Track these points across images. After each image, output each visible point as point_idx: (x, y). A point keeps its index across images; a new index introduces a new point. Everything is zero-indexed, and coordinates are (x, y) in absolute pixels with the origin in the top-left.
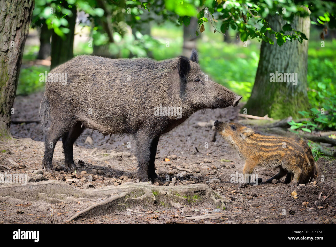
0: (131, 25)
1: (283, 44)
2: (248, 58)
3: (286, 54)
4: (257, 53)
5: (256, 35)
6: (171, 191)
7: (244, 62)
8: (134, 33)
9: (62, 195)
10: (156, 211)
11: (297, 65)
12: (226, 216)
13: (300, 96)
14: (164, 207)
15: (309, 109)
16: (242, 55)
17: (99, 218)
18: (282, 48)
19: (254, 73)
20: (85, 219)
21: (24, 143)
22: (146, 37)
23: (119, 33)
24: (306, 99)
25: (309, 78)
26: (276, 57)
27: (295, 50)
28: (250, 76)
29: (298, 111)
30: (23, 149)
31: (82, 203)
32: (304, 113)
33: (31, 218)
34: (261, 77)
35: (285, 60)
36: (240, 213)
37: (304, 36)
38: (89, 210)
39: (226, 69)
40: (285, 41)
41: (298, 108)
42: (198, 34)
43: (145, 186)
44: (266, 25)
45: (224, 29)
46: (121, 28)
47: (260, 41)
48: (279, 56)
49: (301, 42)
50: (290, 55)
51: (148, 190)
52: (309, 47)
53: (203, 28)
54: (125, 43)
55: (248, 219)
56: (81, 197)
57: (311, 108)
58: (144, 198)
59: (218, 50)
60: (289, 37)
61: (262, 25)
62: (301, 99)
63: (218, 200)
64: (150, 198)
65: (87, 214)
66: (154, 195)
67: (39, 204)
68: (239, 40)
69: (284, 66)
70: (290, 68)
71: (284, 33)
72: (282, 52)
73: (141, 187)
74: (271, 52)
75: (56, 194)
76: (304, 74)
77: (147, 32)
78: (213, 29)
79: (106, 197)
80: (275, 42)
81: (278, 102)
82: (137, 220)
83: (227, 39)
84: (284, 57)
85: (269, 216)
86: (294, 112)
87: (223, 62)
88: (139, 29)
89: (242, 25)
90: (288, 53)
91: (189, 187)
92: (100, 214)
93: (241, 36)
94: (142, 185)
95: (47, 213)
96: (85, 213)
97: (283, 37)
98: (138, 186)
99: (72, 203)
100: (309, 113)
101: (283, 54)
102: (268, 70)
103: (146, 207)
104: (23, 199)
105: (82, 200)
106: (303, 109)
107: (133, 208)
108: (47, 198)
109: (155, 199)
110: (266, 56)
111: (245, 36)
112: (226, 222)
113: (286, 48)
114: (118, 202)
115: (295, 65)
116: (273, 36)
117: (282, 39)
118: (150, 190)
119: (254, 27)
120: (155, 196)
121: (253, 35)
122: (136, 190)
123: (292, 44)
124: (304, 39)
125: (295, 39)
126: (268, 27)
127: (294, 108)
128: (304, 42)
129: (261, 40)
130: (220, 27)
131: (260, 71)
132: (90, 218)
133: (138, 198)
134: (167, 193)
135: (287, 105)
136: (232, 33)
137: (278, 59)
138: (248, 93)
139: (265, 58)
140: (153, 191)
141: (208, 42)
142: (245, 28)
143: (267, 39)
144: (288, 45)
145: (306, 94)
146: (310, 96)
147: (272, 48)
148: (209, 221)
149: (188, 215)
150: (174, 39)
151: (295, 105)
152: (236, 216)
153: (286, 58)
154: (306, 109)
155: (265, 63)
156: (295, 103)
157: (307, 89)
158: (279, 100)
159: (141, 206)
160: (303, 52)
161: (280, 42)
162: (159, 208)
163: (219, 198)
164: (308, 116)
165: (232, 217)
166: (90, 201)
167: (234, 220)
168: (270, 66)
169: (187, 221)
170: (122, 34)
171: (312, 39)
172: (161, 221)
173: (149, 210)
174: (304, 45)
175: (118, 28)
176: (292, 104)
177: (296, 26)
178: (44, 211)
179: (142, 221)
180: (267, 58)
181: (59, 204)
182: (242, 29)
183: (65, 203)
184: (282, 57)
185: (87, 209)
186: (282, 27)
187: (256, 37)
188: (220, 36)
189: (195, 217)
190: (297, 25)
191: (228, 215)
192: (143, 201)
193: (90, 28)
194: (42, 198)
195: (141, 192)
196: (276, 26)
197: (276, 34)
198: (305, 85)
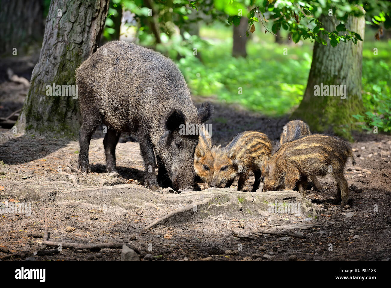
0: (179, 25)
1: (336, 45)
2: (301, 59)
3: (340, 55)
4: (309, 54)
5: (309, 36)
6: (258, 197)
7: (296, 64)
8: (182, 34)
9: (139, 200)
10: (242, 219)
11: (351, 67)
12: (318, 225)
13: (354, 99)
14: (251, 215)
15: (363, 113)
16: (294, 56)
17: (179, 226)
18: (336, 49)
19: (307, 75)
20: (164, 227)
21: (99, 144)
22: (195, 37)
23: (166, 34)
24: (360, 102)
25: (364, 80)
26: (329, 58)
27: (350, 51)
28: (302, 78)
29: (353, 114)
30: (98, 150)
31: (162, 209)
32: (358, 117)
33: (106, 225)
34: (314, 80)
35: (339, 61)
36: (334, 223)
37: (358, 37)
38: (169, 217)
39: (278, 71)
40: (339, 42)
41: (352, 111)
42: (249, 35)
43: (229, 192)
44: (319, 25)
45: (276, 29)
46: (169, 28)
47: (312, 42)
48: (333, 57)
49: (356, 43)
50: (343, 56)
51: (233, 196)
52: (364, 48)
53: (253, 29)
54: (173, 44)
55: (342, 229)
56: (160, 202)
57: (365, 112)
58: (229, 205)
59: (269, 51)
60: (343, 38)
61: (315, 25)
62: (355, 102)
63: (309, 208)
64: (235, 205)
65: (166, 222)
66: (240, 201)
67: (114, 210)
68: (291, 40)
69: (337, 68)
70: (344, 70)
71: (337, 34)
72: (336, 53)
73: (226, 193)
74: (324, 54)
75: (133, 199)
76: (358, 76)
77: (196, 32)
78: (264, 30)
79: (187, 204)
80: (328, 42)
81: (331, 105)
82: (221, 229)
83: (278, 40)
84: (338, 59)
85: (365, 226)
86: (348, 115)
87: (274, 63)
88: (187, 30)
89: (294, 25)
90: (342, 54)
91: (277, 194)
92: (181, 222)
93: (293, 37)
94: (226, 190)
95: (123, 219)
96: (164, 220)
97: (337, 37)
98: (223, 192)
99: (150, 209)
100: (364, 117)
101: (337, 55)
102: (322, 72)
103: (231, 214)
104: (97, 204)
105: (161, 206)
106: (358, 112)
107: (216, 215)
108: (123, 203)
109: (240, 206)
110: (319, 57)
111: (297, 36)
112: (318, 232)
113: (339, 49)
114: (200, 209)
115: (349, 67)
116: (326, 36)
117: (335, 39)
118: (236, 197)
119: (307, 27)
120: (241, 203)
121: (306, 36)
122: (220, 196)
123: (346, 45)
124: (358, 40)
125: (349, 40)
126: (321, 27)
127: (348, 111)
128: (359, 43)
129: (314, 40)
130: (271, 28)
131: (312, 73)
132: (170, 226)
133: (222, 205)
134: (253, 199)
135: (341, 108)
136: (284, 33)
137: (331, 60)
138: (300, 95)
139: (318, 59)
140: (239, 197)
141: (259, 43)
142: (297, 29)
143: (320, 40)
144: (342, 46)
145: (360, 97)
146: (365, 99)
147: (325, 48)
148: (299, 231)
149: (276, 225)
150: (223, 39)
151: (349, 108)
152: (329, 226)
153: (340, 60)
154: (361, 113)
155: (318, 65)
156: (349, 106)
157: (362, 92)
158: (332, 103)
159: (225, 213)
160: (358, 53)
161: (334, 42)
162: (245, 216)
163: (310, 206)
164: (363, 119)
165: (324, 227)
166: (170, 207)
167: (327, 230)
168: (323, 68)
169: (275, 230)
170: (170, 34)
171: (366, 40)
172: (247, 230)
173: (234, 219)
174: (359, 46)
175: (165, 29)
176: (346, 108)
177: (350, 26)
178: (120, 218)
179: (226, 230)
180: (320, 60)
181: (136, 211)
182: (294, 29)
183: (143, 209)
184: (336, 59)
185: (167, 216)
186: (336, 27)
187: (308, 38)
188: (271, 36)
189: (284, 227)
190: (352, 25)
191: (319, 224)
192: (228, 208)
193: (136, 28)
194: (118, 203)
195: (226, 199)
196: (330, 26)
197: (330, 34)
198: (360, 88)
